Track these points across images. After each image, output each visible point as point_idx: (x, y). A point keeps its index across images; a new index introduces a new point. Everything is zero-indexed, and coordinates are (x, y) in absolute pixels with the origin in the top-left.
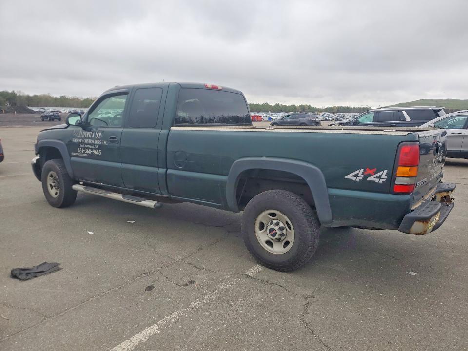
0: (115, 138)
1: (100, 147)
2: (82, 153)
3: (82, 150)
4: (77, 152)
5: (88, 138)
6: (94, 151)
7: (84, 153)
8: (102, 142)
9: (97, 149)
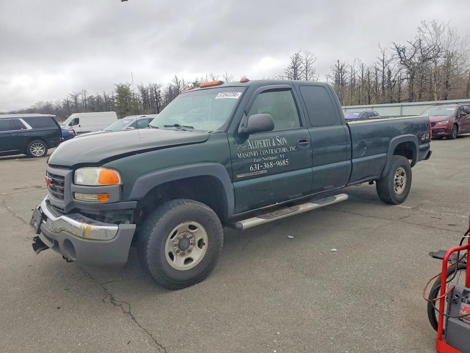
0: (305, 141)
1: (287, 155)
2: (257, 170)
3: (258, 167)
4: (250, 172)
5: (267, 148)
6: (279, 163)
7: (261, 169)
8: (289, 149)
9: (283, 159)
